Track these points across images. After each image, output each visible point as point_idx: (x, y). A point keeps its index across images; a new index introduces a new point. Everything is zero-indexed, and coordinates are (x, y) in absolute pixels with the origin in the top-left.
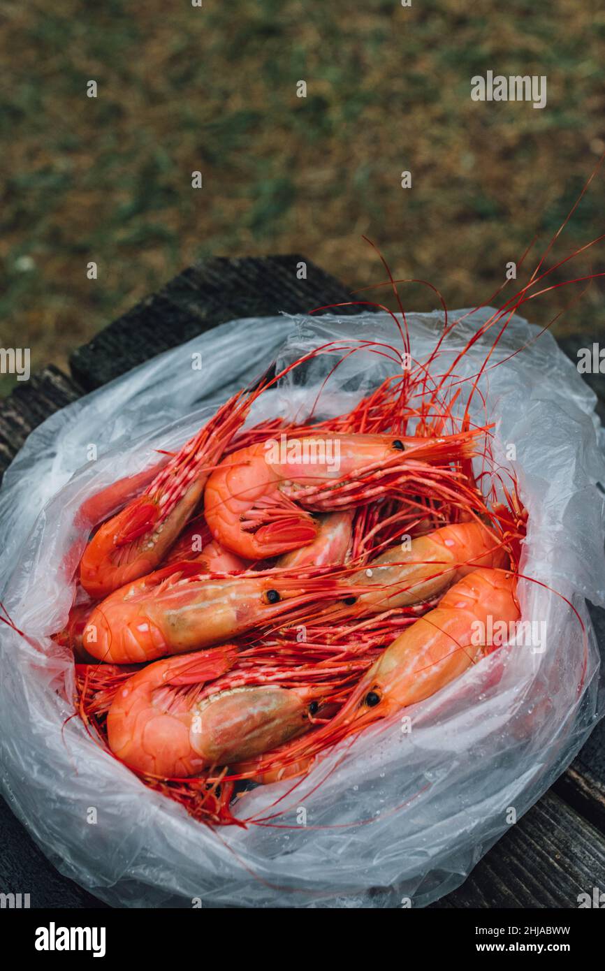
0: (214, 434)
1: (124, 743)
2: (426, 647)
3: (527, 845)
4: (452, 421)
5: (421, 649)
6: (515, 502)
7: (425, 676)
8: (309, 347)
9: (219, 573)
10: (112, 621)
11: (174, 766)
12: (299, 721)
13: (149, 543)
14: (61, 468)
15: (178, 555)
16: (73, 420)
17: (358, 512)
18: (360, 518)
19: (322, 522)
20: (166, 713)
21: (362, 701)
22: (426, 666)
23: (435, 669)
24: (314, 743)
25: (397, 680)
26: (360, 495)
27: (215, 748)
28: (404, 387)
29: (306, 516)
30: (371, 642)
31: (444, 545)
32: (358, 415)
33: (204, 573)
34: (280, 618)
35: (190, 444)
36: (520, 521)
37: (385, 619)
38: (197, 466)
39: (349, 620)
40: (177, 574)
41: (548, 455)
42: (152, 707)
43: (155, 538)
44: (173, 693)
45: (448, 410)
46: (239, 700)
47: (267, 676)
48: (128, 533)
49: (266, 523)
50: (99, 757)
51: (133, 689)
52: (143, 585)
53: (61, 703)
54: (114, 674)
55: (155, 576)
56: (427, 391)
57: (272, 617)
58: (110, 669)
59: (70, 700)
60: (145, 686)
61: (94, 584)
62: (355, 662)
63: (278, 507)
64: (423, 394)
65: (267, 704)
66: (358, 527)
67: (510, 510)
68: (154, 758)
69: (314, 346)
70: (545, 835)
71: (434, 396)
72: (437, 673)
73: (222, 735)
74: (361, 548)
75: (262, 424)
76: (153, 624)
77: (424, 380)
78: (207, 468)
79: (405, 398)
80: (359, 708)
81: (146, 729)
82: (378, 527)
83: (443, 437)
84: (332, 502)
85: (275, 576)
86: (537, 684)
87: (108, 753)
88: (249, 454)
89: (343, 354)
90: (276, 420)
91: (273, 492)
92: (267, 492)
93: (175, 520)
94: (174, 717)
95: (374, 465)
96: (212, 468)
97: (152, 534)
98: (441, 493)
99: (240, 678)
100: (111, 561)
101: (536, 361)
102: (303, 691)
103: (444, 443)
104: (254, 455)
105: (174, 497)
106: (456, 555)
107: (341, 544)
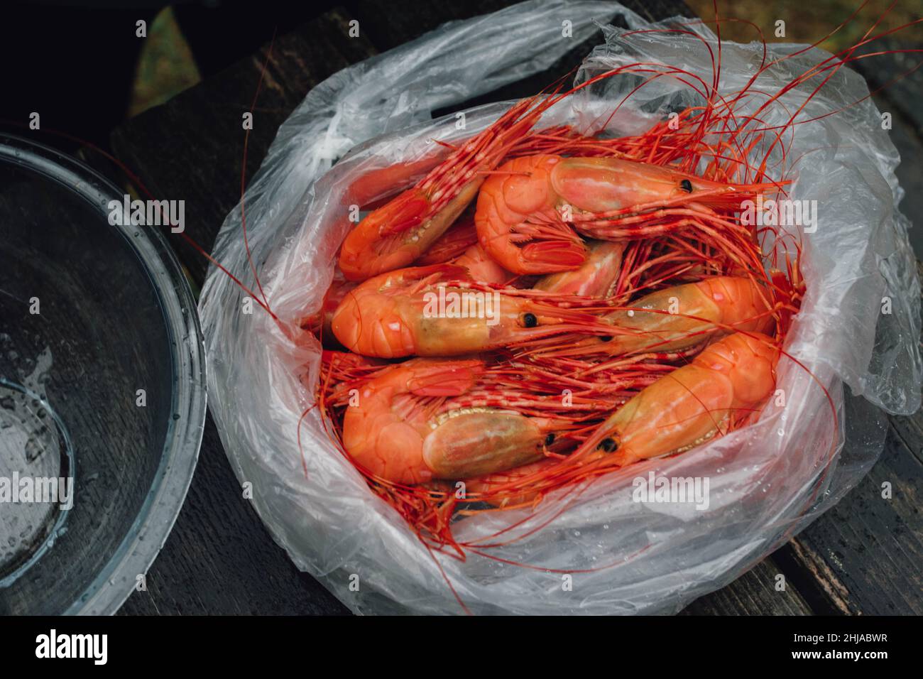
0: (499, 137)
1: (358, 442)
2: (674, 404)
3: (731, 600)
4: (747, 169)
5: (668, 404)
6: (795, 271)
7: (667, 432)
8: (615, 63)
9: (479, 283)
10: (364, 312)
11: (403, 474)
12: (533, 450)
13: (414, 236)
14: (338, 130)
15: (441, 250)
16: (357, 80)
17: (631, 245)
18: (632, 251)
19: (592, 249)
20: (404, 420)
21: (600, 445)
22: (670, 423)
23: (678, 428)
24: (544, 479)
25: (638, 432)
26: (636, 231)
27: (447, 463)
28: (704, 120)
29: (578, 242)
30: (619, 384)
31: (712, 298)
32: (650, 139)
33: (465, 280)
34: (532, 343)
35: (473, 141)
36: (796, 294)
37: (637, 363)
38: (476, 168)
39: (601, 357)
40: (437, 275)
41: (840, 232)
42: (391, 412)
43: (421, 232)
44: (414, 401)
45: (743, 155)
46: (478, 421)
47: (510, 401)
48: (394, 225)
49: (535, 240)
50: (332, 455)
51: (376, 391)
52: (401, 279)
53: (302, 391)
54: (358, 364)
55: (414, 271)
56: (727, 130)
57: (525, 341)
58: (355, 359)
59: (312, 389)
60: (387, 390)
61: (352, 269)
62: (599, 401)
63: (551, 225)
64: (723, 132)
65: (504, 430)
66: (628, 259)
67: (788, 278)
68: (384, 462)
69: (619, 63)
70: (750, 594)
71: (733, 137)
72: (679, 432)
73: (456, 453)
74: (627, 283)
75: (550, 129)
76: (405, 324)
77: (727, 118)
78: (486, 170)
79: (703, 132)
80: (594, 451)
81: (381, 434)
82: (649, 264)
83: (734, 185)
84: (606, 232)
85: (535, 300)
86: (779, 466)
87: (341, 451)
88: (531, 164)
89: (647, 76)
90: (565, 128)
91: (549, 210)
92: (544, 208)
93: (444, 218)
94: (410, 425)
95: (657, 203)
96: (490, 172)
97: (418, 228)
98: (720, 244)
99: (482, 398)
100: (373, 249)
101: (846, 112)
102: (543, 423)
103: (734, 192)
104: (537, 167)
105: (447, 195)
106: (722, 310)
107: (607, 275)
